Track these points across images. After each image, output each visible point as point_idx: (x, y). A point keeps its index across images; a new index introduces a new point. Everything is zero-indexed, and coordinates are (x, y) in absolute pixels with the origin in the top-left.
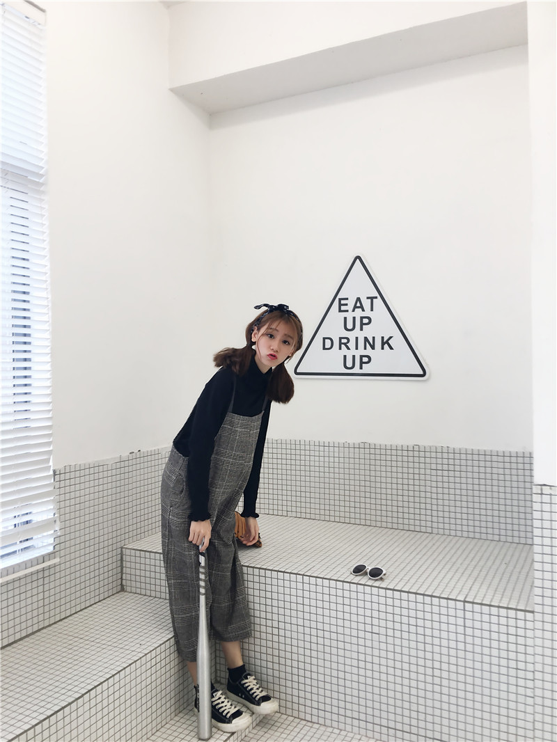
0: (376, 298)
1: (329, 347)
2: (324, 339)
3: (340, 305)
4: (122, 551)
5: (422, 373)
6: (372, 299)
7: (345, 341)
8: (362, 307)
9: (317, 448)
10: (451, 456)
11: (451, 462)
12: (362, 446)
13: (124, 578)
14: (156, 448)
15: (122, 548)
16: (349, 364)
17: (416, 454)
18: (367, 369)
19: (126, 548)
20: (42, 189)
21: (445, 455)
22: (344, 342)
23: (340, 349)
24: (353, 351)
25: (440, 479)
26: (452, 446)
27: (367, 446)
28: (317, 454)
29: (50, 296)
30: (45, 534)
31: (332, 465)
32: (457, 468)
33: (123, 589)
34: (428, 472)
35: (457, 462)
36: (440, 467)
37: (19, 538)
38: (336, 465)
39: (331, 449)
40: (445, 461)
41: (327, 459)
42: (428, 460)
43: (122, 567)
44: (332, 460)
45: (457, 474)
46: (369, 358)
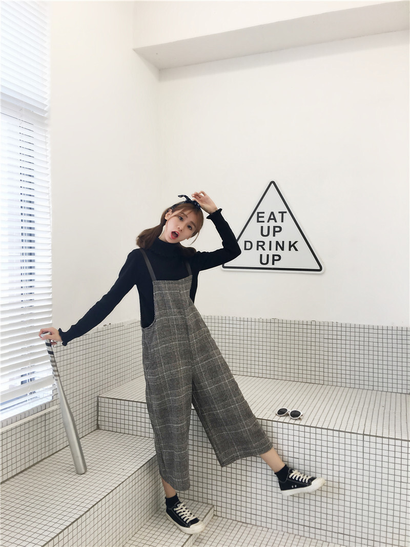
0: (286, 212)
1: (249, 248)
2: (246, 242)
3: (258, 217)
4: (98, 399)
5: (319, 268)
6: (282, 213)
7: (262, 244)
8: (275, 219)
9: (238, 322)
10: (339, 329)
11: (339, 333)
12: (273, 321)
13: (99, 419)
14: (121, 322)
15: (98, 397)
16: (264, 261)
17: (313, 327)
18: (278, 264)
19: (101, 397)
20: (46, 122)
21: (335, 328)
22: (260, 245)
23: (258, 249)
24: (267, 252)
25: (330, 345)
26: (340, 322)
27: (276, 321)
28: (238, 326)
29: (51, 206)
30: (46, 387)
31: (249, 334)
32: (344, 338)
33: (98, 428)
34: (322, 340)
35: (344, 333)
36: (330, 337)
37: (29, 391)
38: (253, 335)
39: (249, 323)
40: (335, 333)
41: (246, 330)
42: (322, 332)
43: (98, 411)
44: (249, 331)
45: (343, 342)
46: (279, 256)
